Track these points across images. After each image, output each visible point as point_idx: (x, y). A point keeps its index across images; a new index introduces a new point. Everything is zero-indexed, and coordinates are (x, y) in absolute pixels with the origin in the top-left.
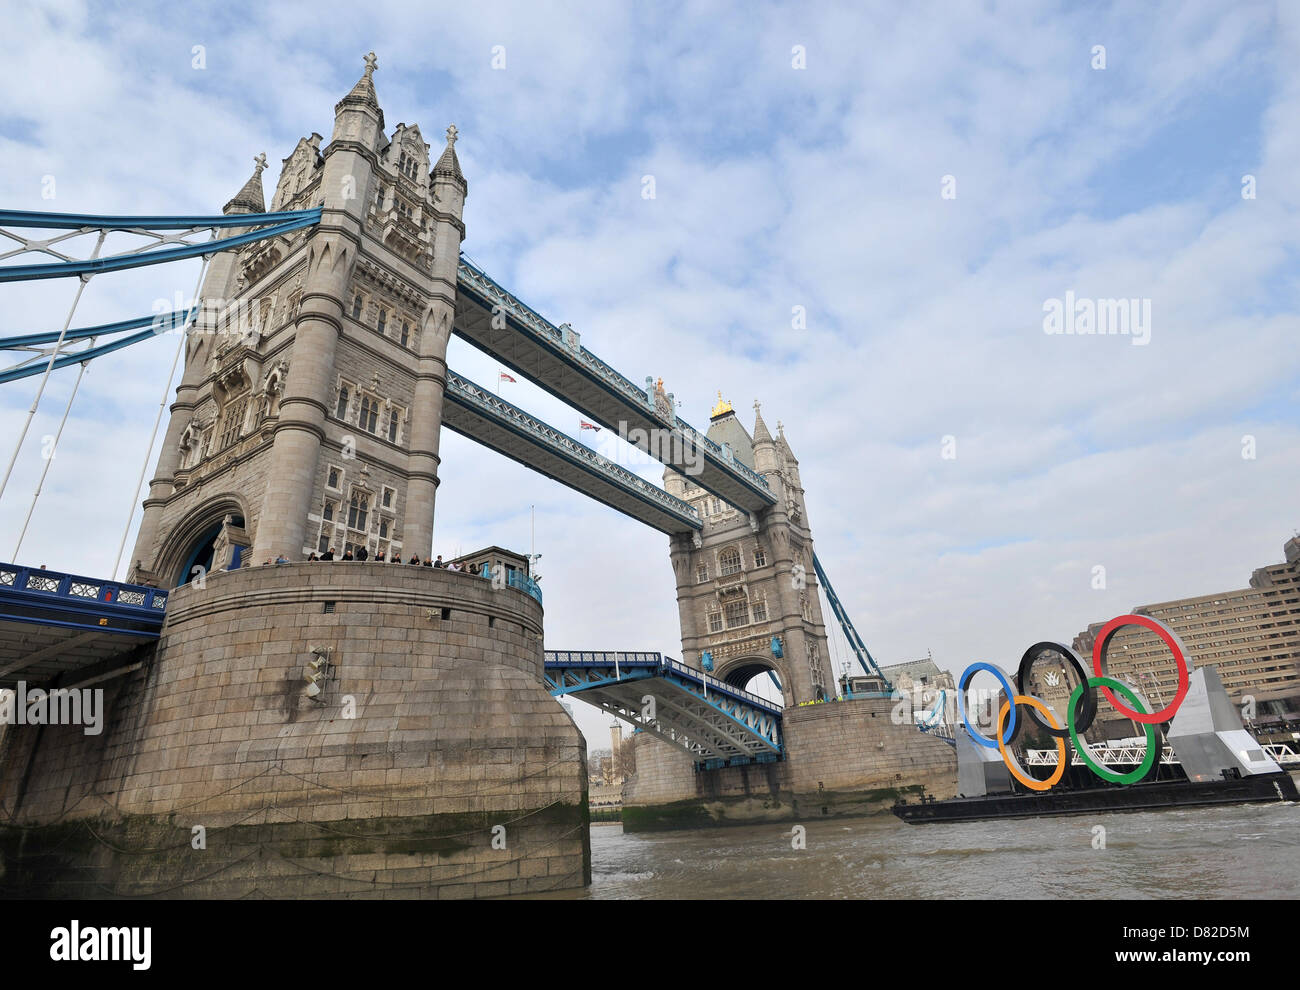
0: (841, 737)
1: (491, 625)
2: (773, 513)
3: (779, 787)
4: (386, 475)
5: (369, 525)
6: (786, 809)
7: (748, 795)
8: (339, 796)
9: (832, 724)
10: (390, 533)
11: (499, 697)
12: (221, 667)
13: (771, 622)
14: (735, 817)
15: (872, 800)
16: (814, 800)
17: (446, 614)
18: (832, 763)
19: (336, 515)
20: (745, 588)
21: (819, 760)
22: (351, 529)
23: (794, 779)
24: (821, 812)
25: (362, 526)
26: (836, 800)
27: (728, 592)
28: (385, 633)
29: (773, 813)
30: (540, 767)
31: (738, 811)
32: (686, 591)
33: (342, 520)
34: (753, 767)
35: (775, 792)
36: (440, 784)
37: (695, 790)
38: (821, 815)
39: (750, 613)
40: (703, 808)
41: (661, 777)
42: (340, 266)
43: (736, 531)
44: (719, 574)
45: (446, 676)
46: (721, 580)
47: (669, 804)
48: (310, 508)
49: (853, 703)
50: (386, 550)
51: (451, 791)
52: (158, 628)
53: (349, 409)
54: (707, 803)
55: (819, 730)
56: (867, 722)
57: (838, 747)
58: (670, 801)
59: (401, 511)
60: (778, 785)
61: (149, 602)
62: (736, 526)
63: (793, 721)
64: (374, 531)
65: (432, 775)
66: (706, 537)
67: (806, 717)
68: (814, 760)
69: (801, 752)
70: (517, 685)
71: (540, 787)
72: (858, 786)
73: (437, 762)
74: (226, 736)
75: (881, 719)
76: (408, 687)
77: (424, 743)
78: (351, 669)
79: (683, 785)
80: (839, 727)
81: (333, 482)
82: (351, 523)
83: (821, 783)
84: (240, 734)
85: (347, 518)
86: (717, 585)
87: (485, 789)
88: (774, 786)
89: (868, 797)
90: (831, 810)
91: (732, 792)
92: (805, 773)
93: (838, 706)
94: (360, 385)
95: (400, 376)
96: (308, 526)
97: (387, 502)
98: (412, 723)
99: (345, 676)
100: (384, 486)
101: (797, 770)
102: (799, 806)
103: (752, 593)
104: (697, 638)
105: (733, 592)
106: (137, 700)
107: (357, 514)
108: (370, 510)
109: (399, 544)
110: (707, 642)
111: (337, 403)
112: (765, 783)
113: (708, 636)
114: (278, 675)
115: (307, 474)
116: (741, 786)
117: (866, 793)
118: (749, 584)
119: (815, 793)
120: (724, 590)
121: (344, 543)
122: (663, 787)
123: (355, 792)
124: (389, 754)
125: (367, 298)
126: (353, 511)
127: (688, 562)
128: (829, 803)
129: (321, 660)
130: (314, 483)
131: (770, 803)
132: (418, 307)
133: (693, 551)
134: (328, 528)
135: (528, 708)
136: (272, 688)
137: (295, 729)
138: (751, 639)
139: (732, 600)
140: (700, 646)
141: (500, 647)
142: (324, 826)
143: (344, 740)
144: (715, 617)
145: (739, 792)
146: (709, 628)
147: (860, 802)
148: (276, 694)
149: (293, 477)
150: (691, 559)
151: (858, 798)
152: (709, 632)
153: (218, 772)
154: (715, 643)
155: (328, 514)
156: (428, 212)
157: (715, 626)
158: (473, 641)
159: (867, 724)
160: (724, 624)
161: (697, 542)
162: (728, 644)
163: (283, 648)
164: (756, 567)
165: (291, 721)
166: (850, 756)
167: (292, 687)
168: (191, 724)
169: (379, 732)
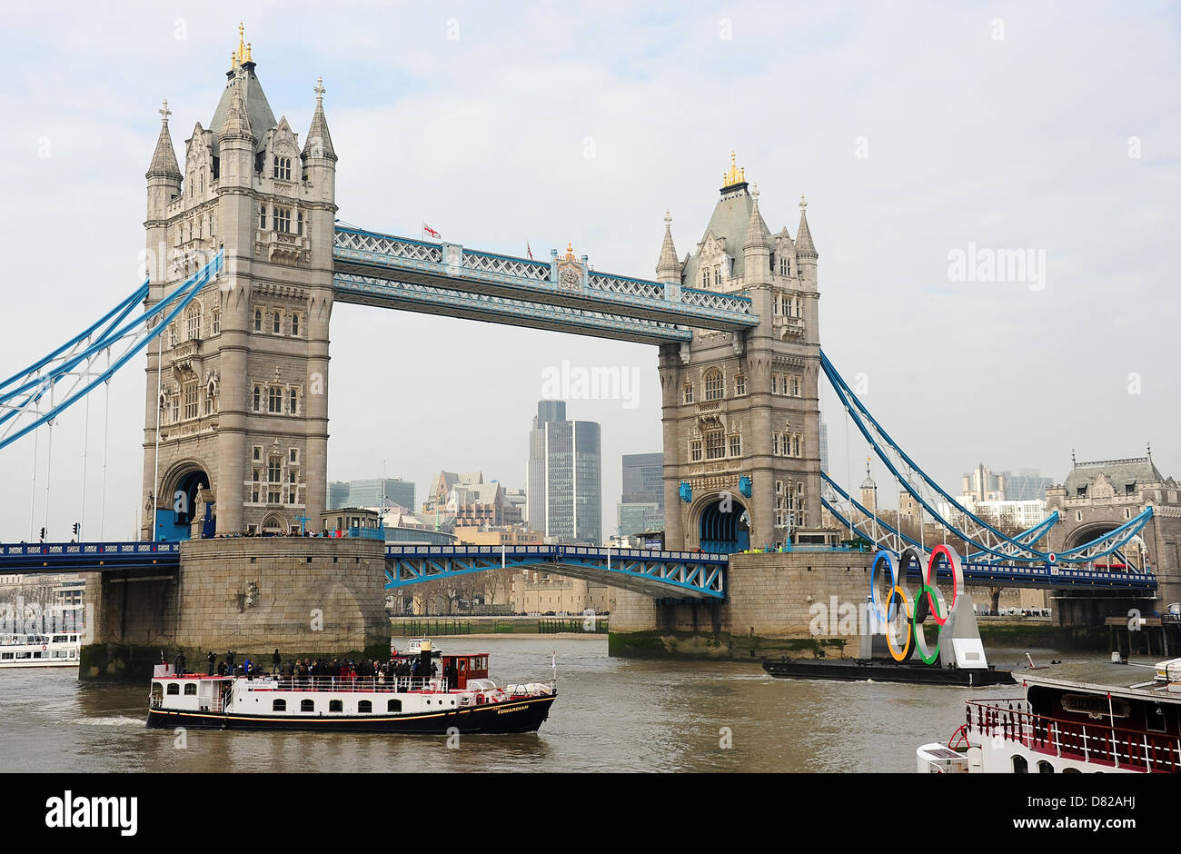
0: (773, 587)
1: (335, 561)
2: (752, 338)
3: (720, 628)
4: (290, 441)
5: (282, 478)
6: (723, 648)
7: (696, 633)
8: (263, 645)
9: (768, 574)
10: (297, 479)
11: (330, 603)
12: (210, 586)
13: (743, 459)
14: (684, 652)
15: (792, 649)
16: (745, 643)
17: (309, 560)
18: (762, 611)
19: (260, 478)
20: (723, 419)
21: (753, 606)
22: (271, 483)
23: (733, 622)
24: (749, 653)
25: (278, 480)
26: (761, 645)
27: (708, 420)
28: (280, 572)
29: (714, 650)
30: (346, 636)
31: (687, 646)
32: (672, 413)
33: (265, 480)
34: (702, 607)
35: (717, 632)
36: (303, 642)
37: (655, 622)
38: (749, 657)
39: (727, 446)
40: (660, 640)
41: (629, 607)
42: (241, 301)
43: (721, 349)
44: (703, 398)
45: (309, 592)
46: (703, 406)
47: (634, 633)
48: (244, 478)
49: (790, 555)
50: (295, 490)
51: (307, 644)
52: (178, 561)
53: (261, 402)
54: (665, 636)
55: (755, 579)
56: (801, 575)
57: (770, 597)
58: (635, 631)
59: (303, 462)
60: (719, 626)
61: (171, 548)
62: (722, 344)
63: (737, 567)
64: (286, 481)
65: (299, 638)
66: (695, 352)
67: (747, 565)
68: (749, 606)
69: (740, 597)
70: (342, 597)
71: (345, 644)
72: (782, 634)
73: (301, 632)
74: (216, 617)
75: (817, 574)
76: (291, 597)
77: (296, 624)
78: (265, 590)
79: (646, 617)
80: (773, 578)
81: (257, 456)
82: (271, 480)
83: (752, 628)
84: (222, 617)
85: (268, 477)
86: (698, 411)
87: (321, 644)
88: (717, 626)
89: (791, 645)
90: (758, 654)
91: (685, 628)
92: (741, 616)
93: (775, 557)
94: (266, 382)
95: (294, 362)
96: (245, 488)
97: (293, 459)
98: (291, 615)
99: (263, 593)
100: (290, 449)
101: (736, 613)
102: (734, 647)
103: (729, 423)
104: (678, 466)
105: (711, 420)
106: (175, 595)
107: (274, 474)
108: (282, 467)
109: (304, 485)
110: (686, 471)
111: (253, 401)
112: (710, 623)
113: (687, 465)
114: (235, 592)
115: (240, 460)
116: (691, 623)
117: (791, 641)
118: (728, 413)
119: (746, 637)
120: (703, 417)
121: (267, 493)
122: (630, 616)
123: (269, 643)
124: (281, 628)
125: (263, 311)
126: (271, 471)
127: (674, 380)
128: (757, 647)
129: (251, 587)
130: (245, 462)
131: (712, 641)
132: (302, 299)
133: (681, 367)
134: (256, 486)
135: (343, 609)
136: (233, 598)
137: (244, 616)
138: (724, 474)
139: (712, 429)
140: (681, 475)
141: (341, 572)
142: (258, 656)
143: (263, 622)
144: (696, 445)
145: (689, 629)
146: (690, 456)
147: (781, 649)
148: (234, 600)
149: (232, 464)
150: (679, 375)
151: (780, 645)
152: (690, 461)
153: (215, 632)
154: (694, 474)
155: (256, 478)
156: (302, 206)
157: (696, 455)
158: (324, 572)
159: (801, 577)
160: (704, 454)
161: (685, 356)
162: (704, 476)
163: (236, 579)
164: (736, 395)
165: (242, 612)
166: (779, 606)
167: (241, 597)
168: (201, 610)
169: (278, 619)
